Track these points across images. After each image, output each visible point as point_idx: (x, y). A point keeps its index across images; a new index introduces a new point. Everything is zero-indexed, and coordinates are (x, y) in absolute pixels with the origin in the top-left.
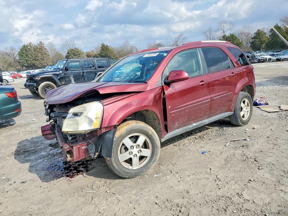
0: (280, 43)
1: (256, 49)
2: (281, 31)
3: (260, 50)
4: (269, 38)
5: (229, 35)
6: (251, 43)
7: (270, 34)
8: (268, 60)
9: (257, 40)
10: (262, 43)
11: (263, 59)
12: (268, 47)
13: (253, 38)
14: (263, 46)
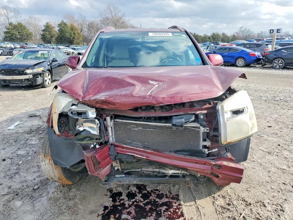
0: (68, 38)
1: (46, 41)
2: (67, 27)
3: (51, 43)
4: (58, 32)
5: (17, 23)
6: (41, 35)
7: (58, 29)
8: (71, 53)
9: (47, 33)
10: (52, 37)
11: (67, 52)
12: (58, 42)
13: (43, 31)
14: (54, 39)
